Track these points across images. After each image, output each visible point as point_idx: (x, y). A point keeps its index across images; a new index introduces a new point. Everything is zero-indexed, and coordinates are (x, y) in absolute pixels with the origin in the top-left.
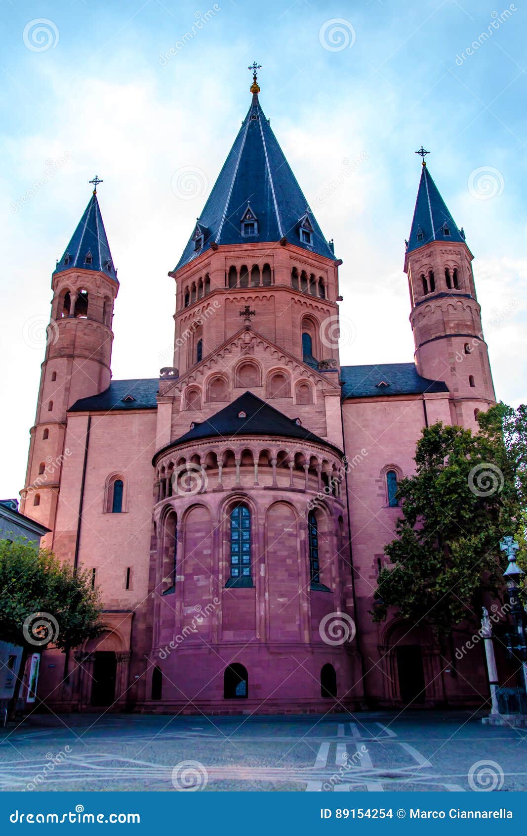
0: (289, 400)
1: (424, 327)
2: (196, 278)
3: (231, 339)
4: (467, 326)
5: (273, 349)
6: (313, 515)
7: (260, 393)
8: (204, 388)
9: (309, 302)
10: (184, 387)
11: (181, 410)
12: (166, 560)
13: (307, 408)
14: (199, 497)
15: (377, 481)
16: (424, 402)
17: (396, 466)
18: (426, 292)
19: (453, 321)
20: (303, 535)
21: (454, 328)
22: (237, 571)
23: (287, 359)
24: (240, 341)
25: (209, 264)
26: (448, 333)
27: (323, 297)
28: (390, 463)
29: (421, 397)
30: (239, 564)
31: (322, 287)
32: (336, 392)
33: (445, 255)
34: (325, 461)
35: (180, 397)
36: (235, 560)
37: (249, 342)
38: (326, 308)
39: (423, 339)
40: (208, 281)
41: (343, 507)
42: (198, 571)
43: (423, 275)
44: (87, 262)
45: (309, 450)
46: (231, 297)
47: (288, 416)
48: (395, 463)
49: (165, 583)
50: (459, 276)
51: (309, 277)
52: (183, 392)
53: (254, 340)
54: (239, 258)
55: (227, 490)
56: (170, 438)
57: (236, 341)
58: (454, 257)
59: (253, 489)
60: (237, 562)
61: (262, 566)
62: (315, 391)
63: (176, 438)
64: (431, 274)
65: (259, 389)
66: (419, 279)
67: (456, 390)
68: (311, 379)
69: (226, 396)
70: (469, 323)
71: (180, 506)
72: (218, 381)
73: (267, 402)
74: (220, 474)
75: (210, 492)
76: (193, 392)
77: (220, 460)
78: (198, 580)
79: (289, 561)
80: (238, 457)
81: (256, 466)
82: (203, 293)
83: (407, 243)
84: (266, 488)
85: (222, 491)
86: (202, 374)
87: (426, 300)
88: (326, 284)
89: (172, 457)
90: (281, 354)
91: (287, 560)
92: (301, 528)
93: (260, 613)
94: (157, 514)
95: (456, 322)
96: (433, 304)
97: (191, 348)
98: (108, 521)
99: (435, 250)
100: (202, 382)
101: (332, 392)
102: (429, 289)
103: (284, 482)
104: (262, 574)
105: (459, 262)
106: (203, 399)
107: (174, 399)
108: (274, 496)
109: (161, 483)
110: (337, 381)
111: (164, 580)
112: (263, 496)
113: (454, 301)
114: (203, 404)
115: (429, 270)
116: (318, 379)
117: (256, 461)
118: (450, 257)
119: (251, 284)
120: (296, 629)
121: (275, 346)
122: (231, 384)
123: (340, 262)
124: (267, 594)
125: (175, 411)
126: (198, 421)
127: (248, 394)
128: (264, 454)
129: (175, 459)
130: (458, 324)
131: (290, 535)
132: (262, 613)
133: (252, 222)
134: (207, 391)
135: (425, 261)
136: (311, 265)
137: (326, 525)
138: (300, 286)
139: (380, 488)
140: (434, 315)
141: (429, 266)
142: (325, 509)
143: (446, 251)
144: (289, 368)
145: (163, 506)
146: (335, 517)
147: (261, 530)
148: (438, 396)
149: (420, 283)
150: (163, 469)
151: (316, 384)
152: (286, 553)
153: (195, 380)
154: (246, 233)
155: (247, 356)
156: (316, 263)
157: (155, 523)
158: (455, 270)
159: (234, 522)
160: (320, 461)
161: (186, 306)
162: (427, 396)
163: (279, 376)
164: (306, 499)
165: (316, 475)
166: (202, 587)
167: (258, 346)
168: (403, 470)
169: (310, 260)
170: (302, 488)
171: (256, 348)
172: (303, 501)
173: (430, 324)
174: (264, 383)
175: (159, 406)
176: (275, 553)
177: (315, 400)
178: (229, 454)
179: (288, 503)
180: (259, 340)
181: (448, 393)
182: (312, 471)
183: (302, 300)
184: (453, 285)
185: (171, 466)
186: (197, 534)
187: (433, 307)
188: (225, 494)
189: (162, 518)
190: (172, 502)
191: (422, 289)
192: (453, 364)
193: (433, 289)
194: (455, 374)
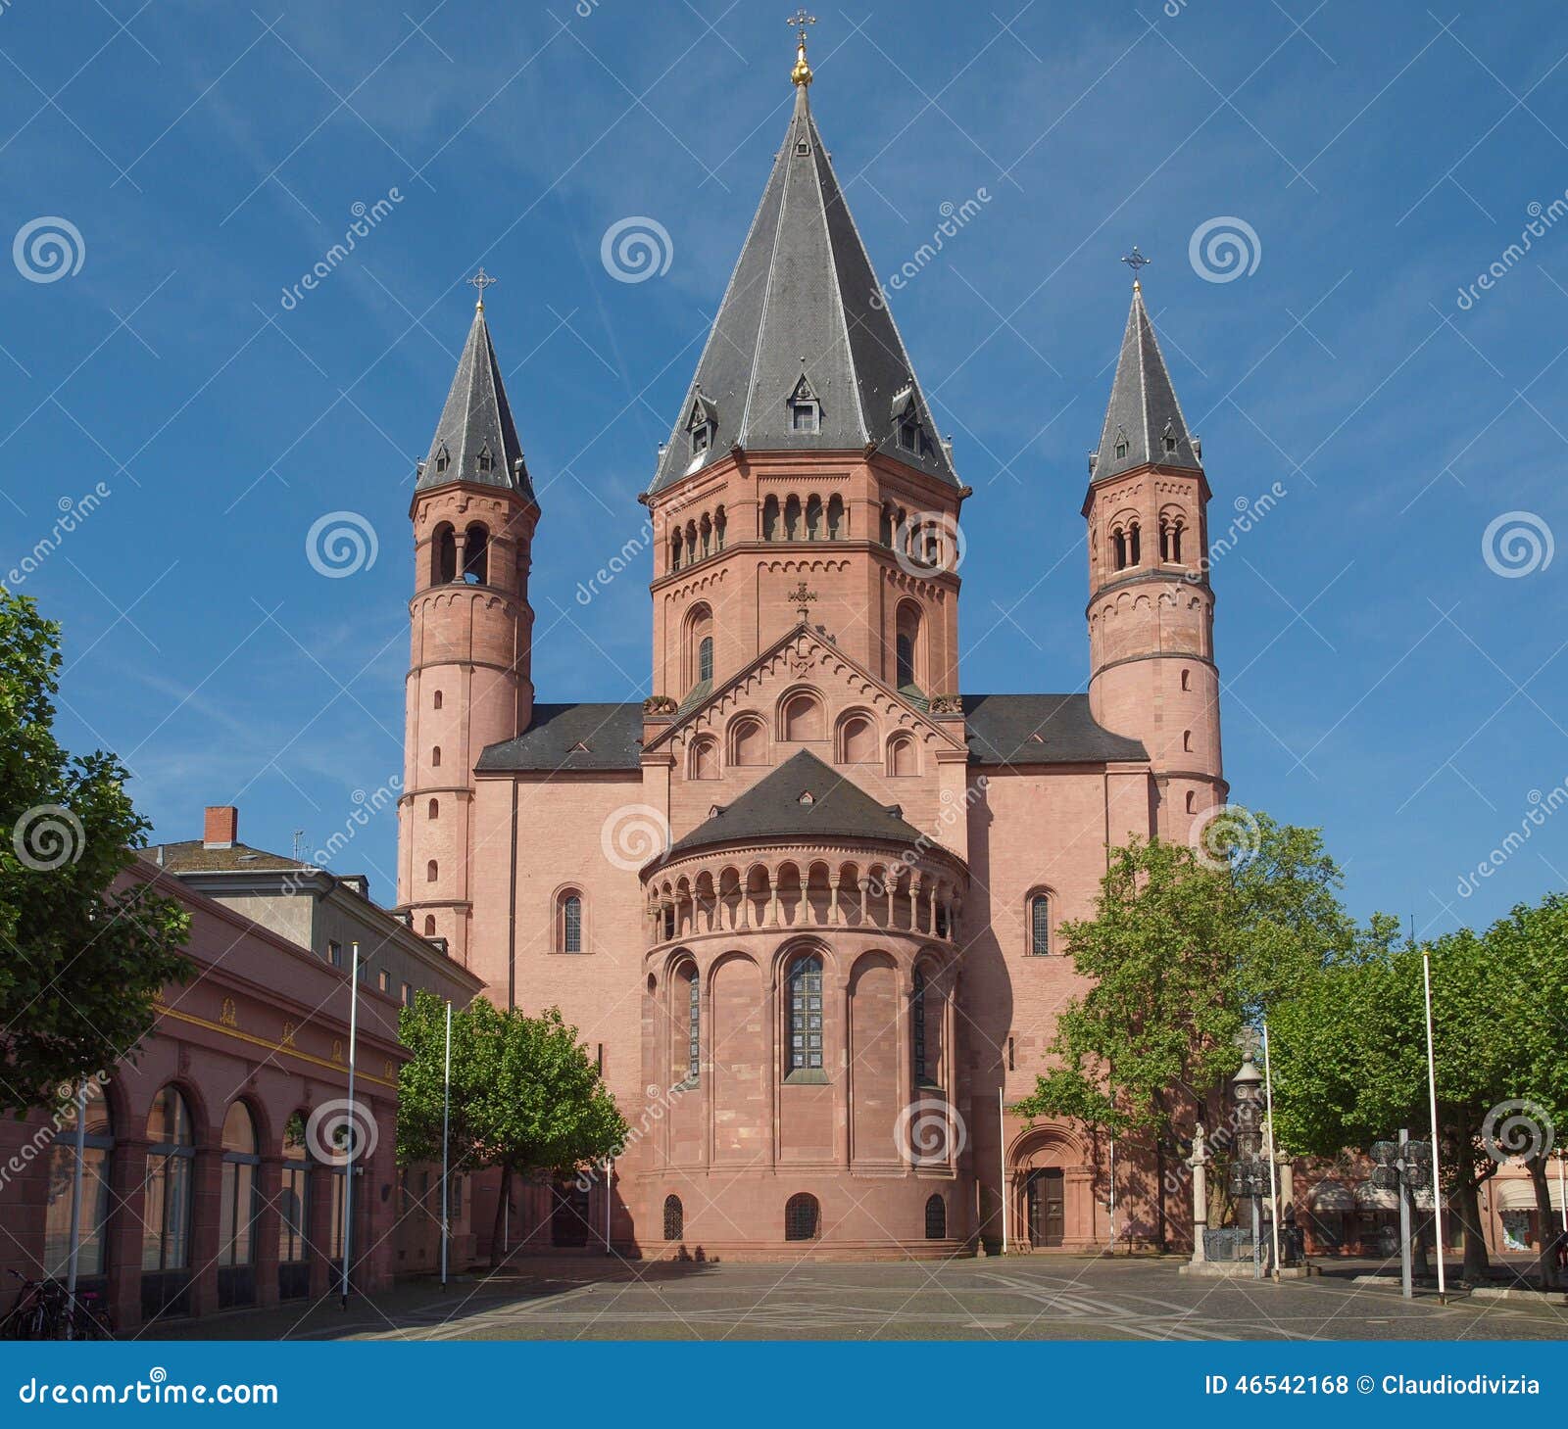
0: (878, 766)
1: (1114, 633)
2: (696, 512)
3: (774, 649)
4: (1188, 637)
5: (850, 671)
6: (920, 972)
7: (823, 752)
8: (721, 736)
10: (689, 736)
11: (683, 779)
12: (676, 1037)
13: (907, 784)
14: (736, 941)
15: (1015, 913)
16: (1107, 777)
17: (1049, 888)
18: (1121, 564)
20: (905, 1005)
21: (1167, 639)
22: (800, 1057)
23: (876, 691)
24: (791, 652)
25: (724, 487)
26: (1155, 650)
28: (1039, 882)
29: (1101, 769)
30: (803, 1047)
32: (959, 756)
33: (1164, 494)
35: (682, 754)
36: (797, 1041)
37: (806, 654)
38: (938, 585)
40: (721, 521)
42: (737, 1056)
43: (1118, 531)
44: (482, 467)
46: (769, 559)
47: (878, 800)
48: (1047, 883)
52: (688, 745)
53: (815, 652)
54: (783, 478)
55: (787, 931)
57: (782, 653)
58: (1179, 499)
59: (828, 930)
62: (923, 752)
63: (680, 840)
64: (1135, 530)
65: (822, 746)
66: (1111, 537)
67: (1160, 758)
68: (917, 731)
69: (763, 757)
71: (704, 953)
72: (750, 725)
73: (837, 769)
74: (774, 901)
75: (758, 933)
76: (703, 745)
77: (773, 880)
78: (739, 1071)
79: (883, 1046)
80: (804, 875)
81: (834, 891)
82: (713, 546)
84: (851, 930)
85: (781, 932)
86: (722, 713)
87: (1122, 583)
89: (684, 869)
90: (863, 682)
91: (881, 1042)
92: (901, 994)
93: (839, 1122)
94: (656, 964)
96: (1134, 592)
97: (689, 653)
98: (560, 966)
99: (1148, 482)
100: (720, 727)
101: (952, 756)
102: (1128, 558)
104: (844, 1064)
106: (726, 760)
107: (672, 759)
108: (858, 943)
109: (663, 912)
110: (962, 736)
111: (674, 1068)
112: (847, 942)
113: (1170, 587)
114: (724, 770)
115: (1132, 521)
116: (928, 731)
117: (834, 882)
118: (1173, 498)
119: (806, 535)
122: (774, 734)
123: (965, 494)
124: (850, 1094)
125: (674, 781)
126: (717, 800)
127: (805, 755)
128: (848, 872)
129: (691, 873)
130: (1174, 633)
131: (885, 1003)
132: (843, 1123)
133: (809, 403)
134: (732, 746)
135: (1126, 502)
136: (916, 499)
139: (1020, 924)
140: (1135, 613)
141: (1131, 513)
142: (938, 961)
143: (1166, 484)
144: (877, 708)
145: (671, 950)
147: (843, 997)
148: (1131, 768)
149: (1114, 543)
150: (667, 887)
151: (925, 741)
152: (879, 1033)
153: (708, 723)
155: (803, 681)
156: (925, 494)
157: (652, 977)
158: (1177, 523)
160: (935, 883)
161: (676, 567)
162: (1111, 768)
163: (858, 723)
164: (911, 947)
166: (745, 1082)
167: (822, 663)
168: (1061, 895)
169: (914, 488)
170: (908, 929)
171: (818, 667)
172: (907, 949)
173: (1125, 628)
174: (833, 734)
175: (645, 769)
176: (863, 1032)
177: (920, 770)
178: (789, 872)
179: (885, 955)
180: (825, 653)
181: (1148, 764)
184: (1171, 554)
185: (683, 883)
186: (736, 1000)
187: (1134, 596)
188: (783, 938)
189: (666, 969)
190: (687, 946)
191: (1111, 557)
192: (1161, 707)
193: (1135, 560)
194: (1160, 728)
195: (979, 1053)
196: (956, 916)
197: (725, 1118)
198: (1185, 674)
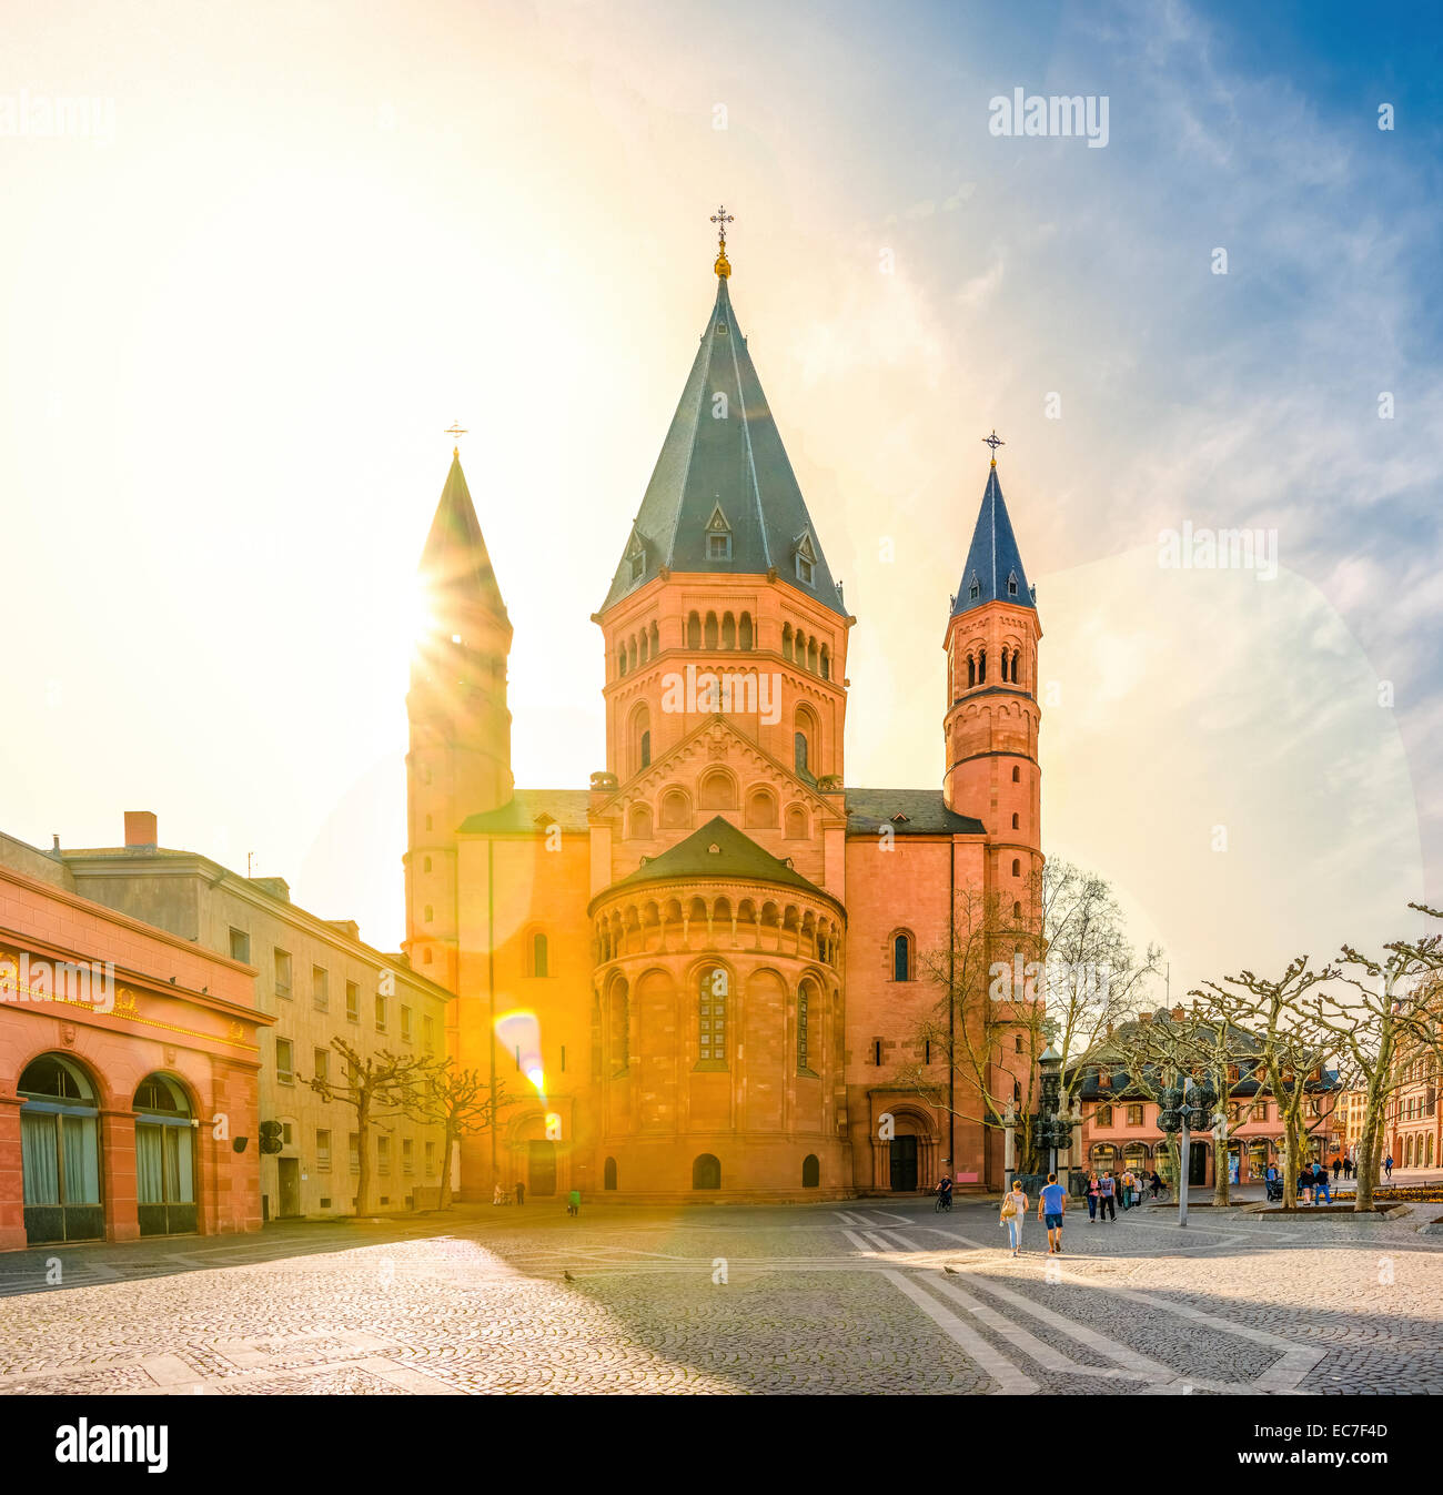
0: (777, 831)
1: (962, 737)
2: (635, 629)
3: (694, 733)
4: (1020, 740)
5: (755, 755)
6: (804, 986)
7: (736, 819)
8: (655, 806)
9: (806, 683)
10: (627, 804)
11: (624, 838)
12: (612, 1038)
13: (799, 845)
14: (656, 960)
15: (883, 948)
16: (953, 845)
17: (911, 932)
18: (972, 683)
19: (1002, 731)
20: (793, 1011)
21: (1003, 742)
22: (707, 1052)
23: (775, 771)
24: (708, 738)
25: (656, 605)
26: (994, 750)
27: (826, 677)
28: (901, 925)
29: (950, 839)
30: (710, 1044)
31: (825, 661)
32: (840, 824)
33: (1006, 626)
34: (823, 920)
35: (622, 818)
36: (705, 1040)
37: (720, 740)
38: (830, 695)
39: (961, 757)
40: (655, 634)
41: (840, 980)
42: (657, 1051)
43: (970, 656)
45: (804, 904)
46: (694, 663)
47: (774, 854)
48: (907, 926)
49: (615, 1066)
50: (1020, 663)
51: (808, 641)
52: (626, 811)
53: (728, 737)
54: (702, 597)
55: (695, 952)
56: (610, 878)
57: (701, 738)
58: (1017, 631)
59: (730, 951)
60: (707, 1042)
61: (741, 1047)
62: (812, 820)
63: (618, 880)
64: (982, 655)
65: (734, 813)
66: (962, 662)
67: (995, 832)
68: (807, 803)
69: (687, 822)
70: (1023, 737)
71: (631, 969)
72: (676, 797)
73: (746, 833)
74: (686, 929)
75: (673, 953)
76: (641, 812)
77: (686, 911)
78: (659, 1062)
79: (773, 1043)
80: (710, 908)
81: (734, 921)
82: (649, 655)
83: (953, 601)
84: (748, 952)
85: (689, 952)
86: (653, 786)
87: (971, 696)
88: (831, 656)
89: (617, 903)
90: (766, 763)
91: (772, 1042)
92: (789, 1002)
93: (736, 1100)
94: (599, 981)
95: (1007, 734)
96: (979, 703)
97: (633, 744)
98: (530, 987)
99: (993, 616)
100: (653, 795)
101: (834, 824)
102: (977, 679)
103: (770, 944)
104: (740, 1057)
105: (1023, 640)
106: (656, 825)
107: (613, 822)
108: (757, 961)
109: (602, 941)
110: (842, 808)
111: (612, 1061)
112: (743, 962)
113: (1007, 701)
114: (654, 832)
115: (979, 649)
116: (816, 803)
117: (735, 914)
118: (1012, 630)
119: (721, 646)
120: (778, 1118)
121: (758, 749)
122: (696, 804)
123: (853, 620)
124: (745, 1080)
125: (616, 839)
126: (649, 855)
127: (719, 820)
128: (746, 905)
129: (621, 908)
130: (1009, 737)
131: (775, 1011)
132: (739, 1101)
133: (724, 535)
134: (661, 812)
135: (977, 633)
136: (812, 622)
137: (820, 1000)
138: (794, 656)
139: (886, 957)
140: (979, 721)
141: (980, 642)
142: (818, 980)
143: (1007, 619)
144: (777, 784)
145: (606, 971)
146: (831, 991)
147: (741, 1005)
148: (972, 839)
149: (965, 667)
150: (605, 920)
151: (814, 812)
152: (770, 1033)
153: (642, 794)
154: (714, 554)
155: (718, 762)
156: (819, 620)
157: (596, 992)
158: (1016, 652)
159: (703, 994)
160: (817, 919)
161: (622, 675)
162: (957, 838)
163: (763, 796)
164: (797, 966)
165: (811, 936)
166: (663, 1070)
167: (733, 747)
168: (917, 935)
170: (794, 953)
171: (730, 751)
172: (793, 969)
173: (972, 733)
174: (742, 805)
175: (592, 830)
176: (756, 1032)
177: (811, 834)
178: (699, 904)
179: (775, 972)
180: (735, 739)
181: (985, 835)
182: (807, 931)
183: (798, 679)
184: (1009, 677)
185: (617, 915)
186: (657, 1008)
187: (979, 707)
188: (691, 957)
189: (605, 985)
190: (619, 965)
191: (966, 678)
192: (996, 794)
193: (982, 680)
194: (995, 811)
195: (851, 1053)
196: (834, 948)
197: (648, 1098)
198: (1016, 770)
